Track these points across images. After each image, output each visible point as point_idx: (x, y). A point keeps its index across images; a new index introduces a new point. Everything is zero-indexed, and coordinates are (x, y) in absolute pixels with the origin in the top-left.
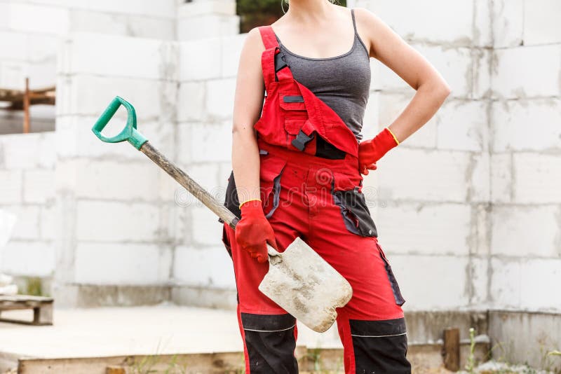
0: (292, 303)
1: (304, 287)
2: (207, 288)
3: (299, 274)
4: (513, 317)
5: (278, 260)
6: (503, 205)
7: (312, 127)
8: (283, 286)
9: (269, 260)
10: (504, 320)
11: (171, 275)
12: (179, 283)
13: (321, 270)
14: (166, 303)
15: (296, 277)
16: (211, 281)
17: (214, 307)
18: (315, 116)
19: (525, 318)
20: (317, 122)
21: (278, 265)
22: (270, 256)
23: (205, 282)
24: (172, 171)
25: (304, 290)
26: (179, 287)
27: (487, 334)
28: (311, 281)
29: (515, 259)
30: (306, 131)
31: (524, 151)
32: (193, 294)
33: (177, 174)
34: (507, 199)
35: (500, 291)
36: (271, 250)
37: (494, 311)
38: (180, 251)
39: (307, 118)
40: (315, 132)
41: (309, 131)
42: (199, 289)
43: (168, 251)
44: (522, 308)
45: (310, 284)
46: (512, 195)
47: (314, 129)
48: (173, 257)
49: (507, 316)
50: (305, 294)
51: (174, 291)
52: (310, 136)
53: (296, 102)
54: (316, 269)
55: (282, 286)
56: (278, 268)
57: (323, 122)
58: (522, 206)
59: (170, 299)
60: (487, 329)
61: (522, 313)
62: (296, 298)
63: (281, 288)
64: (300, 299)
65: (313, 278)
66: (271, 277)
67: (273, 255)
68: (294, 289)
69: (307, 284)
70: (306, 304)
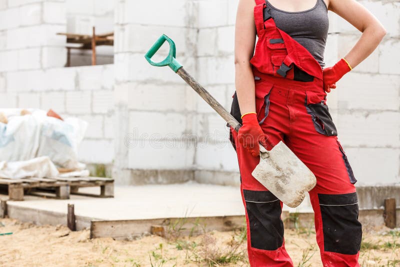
0: (274, 186)
1: (283, 176)
2: (219, 171)
3: (280, 166)
5: (266, 155)
7: (290, 60)
8: (269, 174)
9: (260, 155)
11: (194, 163)
12: (200, 168)
13: (296, 165)
14: (191, 182)
15: (278, 169)
16: (222, 166)
18: (292, 52)
20: (294, 56)
21: (266, 159)
22: (261, 153)
23: (218, 167)
24: (198, 89)
25: (283, 177)
26: (200, 171)
28: (288, 172)
30: (287, 64)
32: (209, 176)
33: (201, 91)
36: (262, 149)
39: (287, 54)
40: (293, 63)
41: (289, 63)
42: (214, 172)
45: (288, 174)
47: (292, 61)
48: (196, 150)
50: (284, 181)
51: (196, 173)
52: (289, 67)
53: (279, 43)
54: (292, 164)
55: (268, 173)
56: (266, 161)
57: (298, 56)
59: (194, 179)
62: (277, 183)
63: (267, 175)
64: (280, 184)
65: (290, 170)
66: (261, 167)
67: (263, 152)
68: (276, 177)
69: (286, 174)
70: (283, 187)
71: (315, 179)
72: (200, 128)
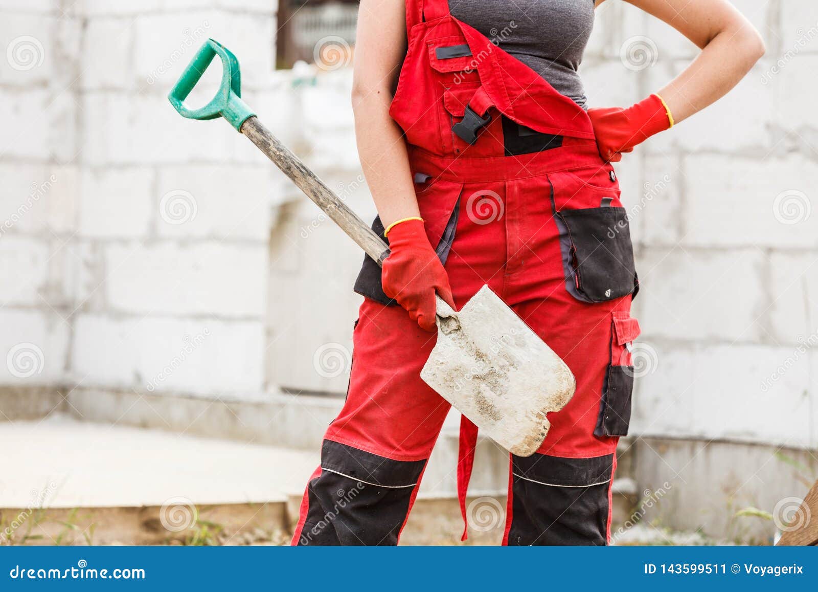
0: (472, 402)
1: (492, 373)
2: (131, 392)
3: (483, 350)
4: (678, 448)
5: (453, 325)
6: (664, 247)
7: (486, 100)
8: (459, 370)
10: (662, 453)
11: (68, 367)
12: (81, 382)
13: (522, 344)
14: (57, 417)
15: (479, 356)
16: (138, 377)
17: (144, 425)
18: (492, 79)
19: (700, 450)
20: (496, 91)
21: (454, 335)
22: (441, 318)
23: (126, 377)
25: (490, 377)
26: (81, 389)
27: (633, 477)
28: (504, 362)
29: (685, 344)
30: (477, 109)
31: (703, 151)
32: (106, 402)
33: (296, 172)
34: (670, 236)
35: (657, 401)
36: (443, 308)
37: (645, 437)
38: (84, 323)
39: (479, 84)
40: (492, 109)
41: (482, 107)
42: (117, 392)
43: (61, 323)
44: (695, 431)
45: (502, 368)
46: (681, 230)
47: (490, 104)
48: (72, 335)
49: (668, 446)
50: (494, 386)
51: (72, 394)
52: (484, 117)
53: (458, 56)
54: (513, 342)
55: (456, 370)
56: (454, 339)
57: (508, 89)
58: (697, 250)
59: (65, 409)
60: (632, 469)
61: (693, 441)
62: (479, 393)
63: (455, 373)
64: (485, 394)
65: (507, 357)
66: (439, 354)
67: (444, 316)
69: (497, 369)
70: (494, 404)
71: (572, 378)
72: (85, 276)
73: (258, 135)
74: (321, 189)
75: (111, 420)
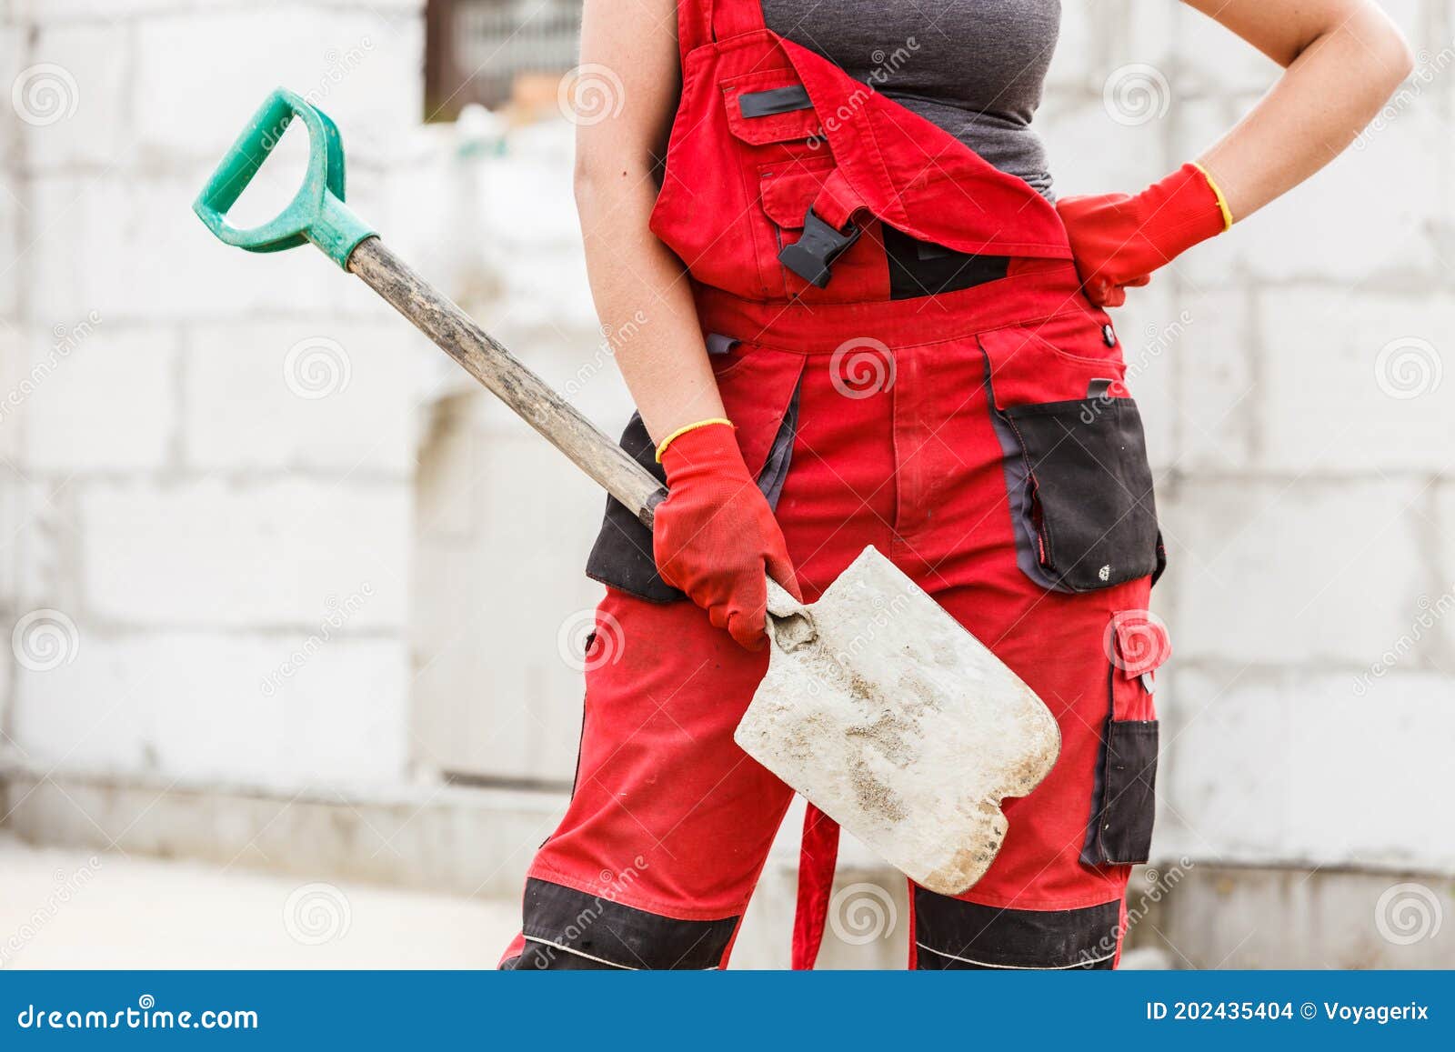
0: (845, 783)
1: (887, 721)
2: (138, 785)
3: (868, 677)
5: (802, 630)
7: (848, 195)
8: (818, 721)
13: (947, 660)
15: (862, 690)
16: (151, 756)
18: (858, 152)
20: (868, 175)
21: (803, 653)
22: (778, 620)
23: (127, 759)
24: (452, 335)
25: (887, 731)
28: (911, 697)
30: (831, 215)
33: (466, 343)
36: (779, 599)
39: (830, 162)
40: (862, 213)
42: (109, 786)
45: (907, 709)
47: (857, 204)
50: (891, 749)
51: (17, 790)
52: (846, 230)
53: (784, 109)
54: (930, 656)
55: (811, 719)
56: (803, 661)
57: (891, 169)
62: (860, 763)
63: (809, 728)
64: (873, 766)
65: (918, 687)
66: (777, 691)
67: (782, 613)
68: (853, 732)
69: (897, 712)
70: (892, 785)
73: (385, 272)
74: (518, 373)
75: (97, 844)
